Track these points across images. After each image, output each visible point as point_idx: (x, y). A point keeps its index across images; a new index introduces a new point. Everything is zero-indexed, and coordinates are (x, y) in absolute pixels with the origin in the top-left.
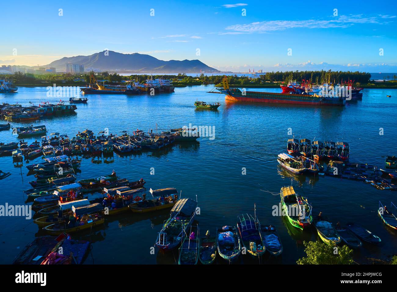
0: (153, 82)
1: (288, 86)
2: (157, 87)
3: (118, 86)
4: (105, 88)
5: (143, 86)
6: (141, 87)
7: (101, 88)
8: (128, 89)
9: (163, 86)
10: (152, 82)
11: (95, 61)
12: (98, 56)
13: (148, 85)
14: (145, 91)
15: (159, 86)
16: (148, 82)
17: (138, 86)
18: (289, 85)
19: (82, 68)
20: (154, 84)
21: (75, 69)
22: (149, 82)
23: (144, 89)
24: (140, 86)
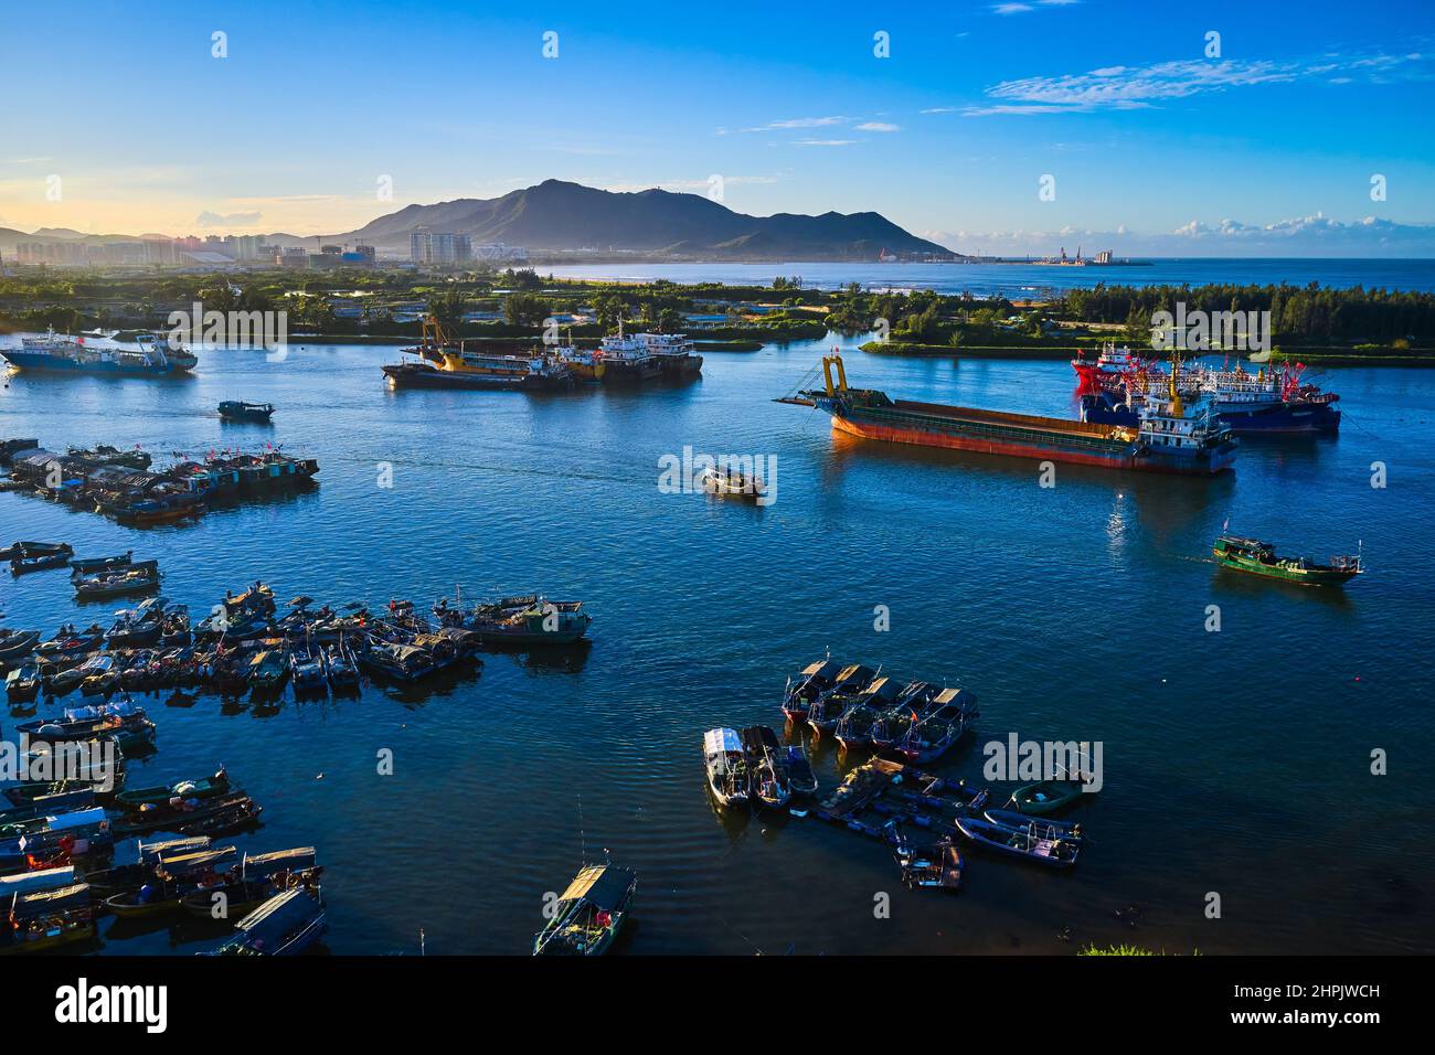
0: (624, 347)
1: (1100, 365)
2: (637, 362)
3: (508, 357)
4: (464, 364)
5: (588, 362)
6: (579, 364)
7: (453, 363)
8: (532, 373)
9: (660, 357)
10: (621, 344)
11: (512, 219)
12: (522, 200)
13: (606, 357)
14: (593, 378)
15: (646, 359)
16: (605, 344)
17: (571, 360)
18: (1103, 362)
19: (463, 247)
20: (628, 351)
21: (442, 248)
22: (612, 344)
23: (589, 371)
24: (577, 360)
